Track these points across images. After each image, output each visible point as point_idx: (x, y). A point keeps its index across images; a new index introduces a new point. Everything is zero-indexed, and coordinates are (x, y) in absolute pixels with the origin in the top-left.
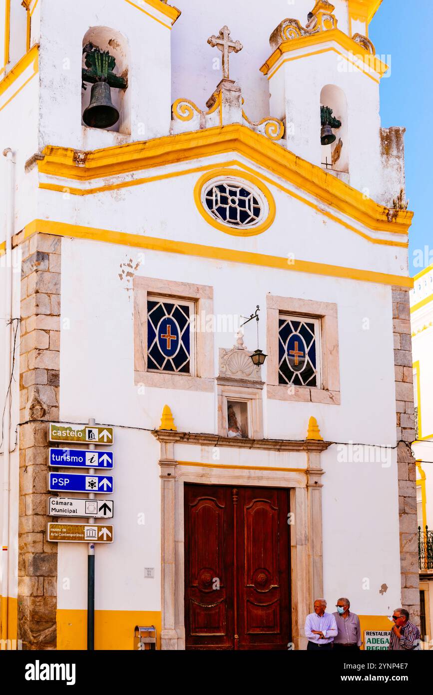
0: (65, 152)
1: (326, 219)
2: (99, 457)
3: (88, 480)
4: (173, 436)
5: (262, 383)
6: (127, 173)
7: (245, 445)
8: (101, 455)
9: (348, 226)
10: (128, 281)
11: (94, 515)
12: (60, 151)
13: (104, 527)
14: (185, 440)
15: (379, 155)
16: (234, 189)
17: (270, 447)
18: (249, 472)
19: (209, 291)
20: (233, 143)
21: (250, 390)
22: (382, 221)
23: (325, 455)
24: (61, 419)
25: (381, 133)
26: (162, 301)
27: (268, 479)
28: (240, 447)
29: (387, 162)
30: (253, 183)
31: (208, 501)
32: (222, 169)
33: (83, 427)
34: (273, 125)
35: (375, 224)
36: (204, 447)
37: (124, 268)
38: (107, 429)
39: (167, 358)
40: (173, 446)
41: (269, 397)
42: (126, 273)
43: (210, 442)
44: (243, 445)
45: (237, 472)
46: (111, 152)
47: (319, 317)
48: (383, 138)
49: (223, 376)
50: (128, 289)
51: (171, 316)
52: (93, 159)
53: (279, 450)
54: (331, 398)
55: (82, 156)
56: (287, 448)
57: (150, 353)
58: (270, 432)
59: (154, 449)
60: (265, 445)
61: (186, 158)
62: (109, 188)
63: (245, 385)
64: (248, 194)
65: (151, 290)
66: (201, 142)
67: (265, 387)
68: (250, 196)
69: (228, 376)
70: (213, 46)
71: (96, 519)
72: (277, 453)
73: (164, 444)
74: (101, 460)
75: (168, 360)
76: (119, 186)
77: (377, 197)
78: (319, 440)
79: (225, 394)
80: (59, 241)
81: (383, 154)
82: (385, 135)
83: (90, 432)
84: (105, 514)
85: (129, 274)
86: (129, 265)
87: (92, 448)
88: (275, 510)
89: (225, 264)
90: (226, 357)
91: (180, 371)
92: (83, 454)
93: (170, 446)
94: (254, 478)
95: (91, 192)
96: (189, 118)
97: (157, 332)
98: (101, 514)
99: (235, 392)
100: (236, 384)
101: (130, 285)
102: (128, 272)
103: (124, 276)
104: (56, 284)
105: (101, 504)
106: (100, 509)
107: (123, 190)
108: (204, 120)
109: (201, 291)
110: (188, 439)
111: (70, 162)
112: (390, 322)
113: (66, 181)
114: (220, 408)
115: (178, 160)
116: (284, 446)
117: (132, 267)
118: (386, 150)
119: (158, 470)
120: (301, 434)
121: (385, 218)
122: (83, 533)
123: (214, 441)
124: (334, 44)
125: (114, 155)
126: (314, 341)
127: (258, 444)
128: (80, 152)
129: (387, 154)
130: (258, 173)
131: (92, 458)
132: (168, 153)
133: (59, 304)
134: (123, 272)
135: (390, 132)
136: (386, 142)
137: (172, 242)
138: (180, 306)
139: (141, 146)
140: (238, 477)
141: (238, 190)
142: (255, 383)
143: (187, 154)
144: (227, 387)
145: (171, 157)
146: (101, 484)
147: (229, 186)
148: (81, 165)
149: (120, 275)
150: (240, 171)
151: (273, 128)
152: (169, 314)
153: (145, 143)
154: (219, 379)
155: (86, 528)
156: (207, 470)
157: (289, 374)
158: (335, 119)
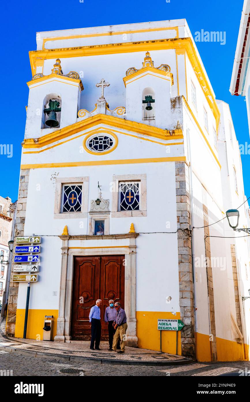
0: (30, 140)
1: (142, 140)
2: (34, 248)
3: (29, 257)
4: (66, 237)
5: (110, 211)
6: (56, 142)
7: (99, 238)
8: (34, 247)
9: (152, 141)
10: (54, 180)
11: (30, 271)
12: (28, 140)
13: (33, 275)
14: (73, 238)
15: (170, 109)
16: (101, 138)
17: (111, 238)
18: (102, 249)
19: (88, 179)
20: (99, 121)
21: (104, 215)
22: (168, 136)
23: (138, 239)
24: (24, 235)
25: (171, 100)
26: (70, 185)
27: (111, 251)
28: (98, 239)
29: (174, 111)
30: (109, 134)
31: (88, 263)
32: (96, 131)
33: (28, 238)
34: (121, 109)
35: (166, 138)
36: (82, 240)
37: (53, 176)
38: (38, 237)
39: (71, 207)
40: (68, 242)
41: (112, 217)
42: (53, 178)
43: (83, 238)
44: (98, 238)
45: (97, 250)
47: (139, 181)
48: (172, 102)
49: (92, 211)
50: (53, 183)
51: (74, 191)
52: (41, 140)
53: (116, 239)
54: (142, 214)
55: (37, 140)
56: (119, 237)
57: (64, 206)
58: (112, 233)
59: (60, 243)
60: (108, 237)
61: (80, 131)
62: (49, 148)
63: (101, 213)
64: (108, 138)
65: (63, 182)
67: (111, 213)
68: (109, 139)
69: (94, 211)
70: (98, 87)
71: (32, 273)
72: (115, 240)
73: (64, 241)
74: (34, 249)
75: (72, 208)
76: (52, 147)
77: (169, 126)
78: (132, 233)
79: (93, 218)
80: (29, 171)
81: (172, 108)
82: (173, 100)
83: (31, 239)
84: (34, 270)
85: (55, 178)
86: (55, 175)
87: (32, 245)
88: (119, 265)
90: (93, 203)
91: (76, 211)
92: (28, 248)
93: (66, 241)
94: (105, 252)
95: (42, 151)
96: (85, 115)
97: (68, 197)
98: (33, 270)
99: (97, 217)
100: (98, 213)
101: (55, 182)
102: (54, 177)
103: (52, 179)
104: (26, 186)
105: (33, 266)
106: (33, 268)
107: (54, 148)
108: (90, 115)
109: (83, 179)
110: (74, 238)
111: (33, 143)
112: (175, 177)
113: (33, 149)
114: (91, 224)
115: (77, 132)
116: (117, 237)
117: (56, 175)
118: (174, 106)
119: (61, 251)
120: (127, 231)
121: (169, 134)
122: (25, 278)
123: (85, 238)
124: (149, 72)
125: (49, 137)
127: (105, 237)
128: (36, 139)
129: (174, 108)
130: (110, 130)
131: (31, 249)
132: (72, 131)
133: (27, 193)
134: (52, 177)
135: (175, 99)
136: (173, 103)
137: (71, 163)
138: (78, 186)
139: (59, 131)
140: (97, 252)
141: (103, 137)
142: (106, 212)
143: (80, 129)
144: (93, 215)
145: (74, 132)
146: (33, 259)
147: (99, 137)
148: (37, 143)
149: (51, 179)
150: (103, 130)
151: (120, 110)
152: (73, 190)
153: (60, 130)
154: (90, 212)
155: (27, 276)
156: (83, 250)
157: (126, 206)
158: (153, 100)
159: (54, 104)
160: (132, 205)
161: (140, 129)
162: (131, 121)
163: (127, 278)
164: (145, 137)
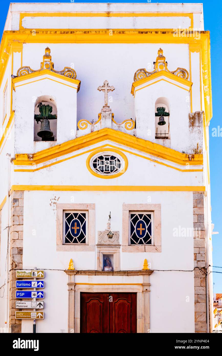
0: (24, 156)
1: (156, 164)
2: (38, 283)
3: (32, 293)
4: (73, 272)
5: (120, 245)
6: (54, 159)
7: (110, 274)
8: (38, 282)
9: (168, 166)
10: (54, 206)
11: (35, 308)
12: (22, 156)
13: (39, 312)
14: (80, 273)
15: (188, 127)
16: (107, 157)
17: (122, 274)
18: (112, 286)
19: (93, 206)
20: (106, 137)
21: (114, 249)
22: (186, 161)
23: (152, 277)
24: (23, 268)
25: (189, 116)
26: (72, 212)
27: (122, 289)
28: (108, 275)
29: (192, 130)
30: (117, 153)
31: (95, 300)
32: (101, 149)
33: (30, 271)
34: (129, 123)
35: (183, 162)
36: (90, 276)
37: (52, 200)
38: (41, 271)
39: (74, 237)
40: (74, 277)
41: (123, 251)
42: (53, 203)
43: (92, 274)
45: (106, 286)
46: (45, 152)
47: (153, 211)
48: (190, 118)
49: (100, 243)
50: (54, 210)
51: (77, 219)
52: (36, 156)
53: (128, 275)
54: (156, 249)
55: (31, 156)
56: (131, 274)
57: (66, 236)
58: (123, 268)
59: (66, 278)
60: (119, 273)
61: (83, 147)
62: (45, 167)
63: (111, 247)
64: (115, 158)
65: (64, 209)
66: (88, 140)
67: (121, 247)
68: (116, 159)
69: (102, 244)
70: (100, 91)
71: (37, 310)
72: (127, 277)
73: (69, 276)
74: (38, 284)
75: (75, 239)
76: (50, 165)
77: (187, 148)
78: (146, 270)
79: (101, 252)
80: (23, 193)
81: (190, 126)
82: (192, 116)
83: (33, 273)
84: (40, 307)
85: (54, 203)
86: (54, 199)
87: (35, 280)
88: (130, 303)
89: (101, 193)
90: (101, 235)
91: (81, 243)
92: (30, 282)
93: (73, 277)
94: (115, 289)
95: (37, 169)
96: (86, 127)
97: (70, 226)
98: (38, 307)
99: (106, 250)
100: (106, 247)
101: (55, 208)
102: (54, 202)
103: (52, 204)
104: (21, 211)
105: (38, 303)
106: (38, 305)
107: (52, 167)
108: (93, 127)
109: (89, 206)
110: (81, 273)
111: (26, 159)
112: (192, 209)
113: (26, 167)
114: (99, 258)
115: (78, 149)
116: (129, 273)
117: (56, 200)
118: (192, 124)
119: (67, 287)
120: (140, 267)
121: (187, 159)
122: (30, 315)
123: (94, 273)
124: (163, 77)
125: (46, 153)
126: (151, 222)
127: (115, 273)
128: (30, 154)
129: (192, 126)
130: (119, 148)
131: (34, 284)
132: (73, 147)
133: (23, 220)
134: (52, 202)
135: (194, 115)
136: (192, 120)
137: (74, 186)
138: (81, 214)
139: (58, 147)
140: (107, 289)
141: (110, 157)
142: (116, 245)
143: (83, 145)
144: (101, 248)
145: (75, 148)
146: (38, 295)
147: (105, 156)
148: (32, 159)
149: (50, 204)
150: (110, 148)
151: (129, 124)
152: (76, 218)
153: (60, 145)
154: (98, 245)
155: (32, 313)
156: (91, 286)
157: (137, 239)
158: (166, 113)
159: (46, 109)
160: (143, 239)
161: (155, 150)
162: (144, 140)
163: (140, 316)
164: (159, 160)
